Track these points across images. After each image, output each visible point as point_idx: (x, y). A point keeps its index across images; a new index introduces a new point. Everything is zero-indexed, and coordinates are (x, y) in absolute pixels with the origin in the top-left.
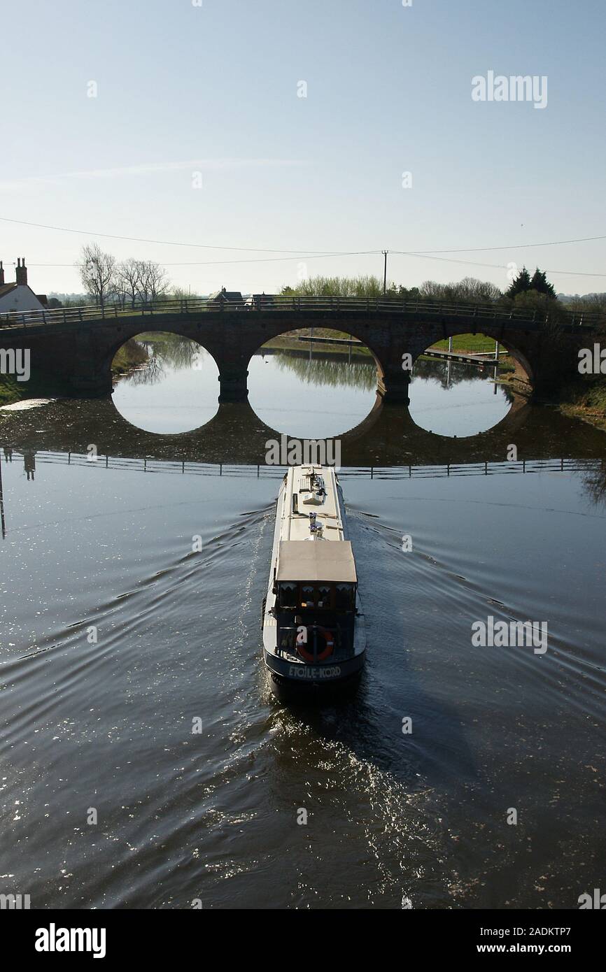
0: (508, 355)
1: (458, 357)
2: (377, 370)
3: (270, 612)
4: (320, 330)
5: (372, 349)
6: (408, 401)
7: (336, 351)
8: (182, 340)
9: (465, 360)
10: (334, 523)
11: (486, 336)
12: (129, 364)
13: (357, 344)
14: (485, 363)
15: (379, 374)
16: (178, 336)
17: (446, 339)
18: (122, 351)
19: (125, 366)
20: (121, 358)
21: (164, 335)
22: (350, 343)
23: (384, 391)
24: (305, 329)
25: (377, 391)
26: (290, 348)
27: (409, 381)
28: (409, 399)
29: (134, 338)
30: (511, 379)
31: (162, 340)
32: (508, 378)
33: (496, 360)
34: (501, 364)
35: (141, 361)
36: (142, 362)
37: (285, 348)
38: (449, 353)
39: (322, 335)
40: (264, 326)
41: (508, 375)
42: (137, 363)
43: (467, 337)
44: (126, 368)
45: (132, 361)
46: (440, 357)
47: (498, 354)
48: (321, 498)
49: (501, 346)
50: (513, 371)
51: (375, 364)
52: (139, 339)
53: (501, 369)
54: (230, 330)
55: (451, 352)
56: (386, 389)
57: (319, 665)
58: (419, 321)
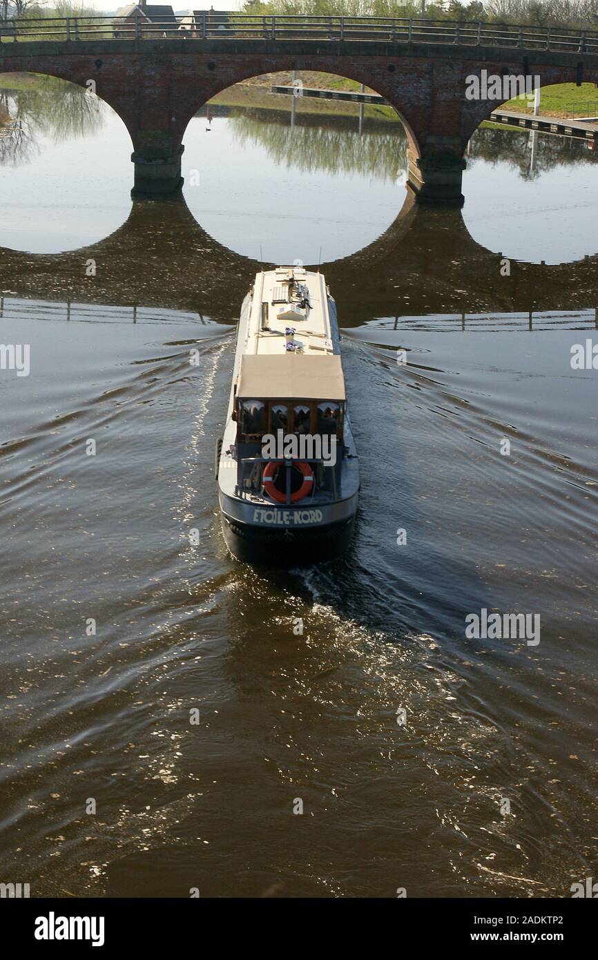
1: (549, 125)
2: (407, 146)
3: (228, 453)
5: (400, 109)
6: (460, 201)
7: (337, 112)
8: (68, 89)
9: (561, 129)
10: (320, 343)
13: (374, 100)
15: (412, 153)
16: (62, 81)
21: (38, 78)
22: (361, 99)
23: (419, 182)
24: (284, 73)
25: (409, 183)
26: (259, 106)
27: (464, 165)
28: (462, 198)
31: (33, 88)
37: (249, 105)
38: (533, 117)
39: (314, 83)
40: (211, 66)
43: (567, 90)
46: (517, 124)
48: (303, 312)
51: (403, 135)
54: (153, 73)
55: (537, 115)
56: (424, 179)
57: (293, 507)
58: (482, 60)
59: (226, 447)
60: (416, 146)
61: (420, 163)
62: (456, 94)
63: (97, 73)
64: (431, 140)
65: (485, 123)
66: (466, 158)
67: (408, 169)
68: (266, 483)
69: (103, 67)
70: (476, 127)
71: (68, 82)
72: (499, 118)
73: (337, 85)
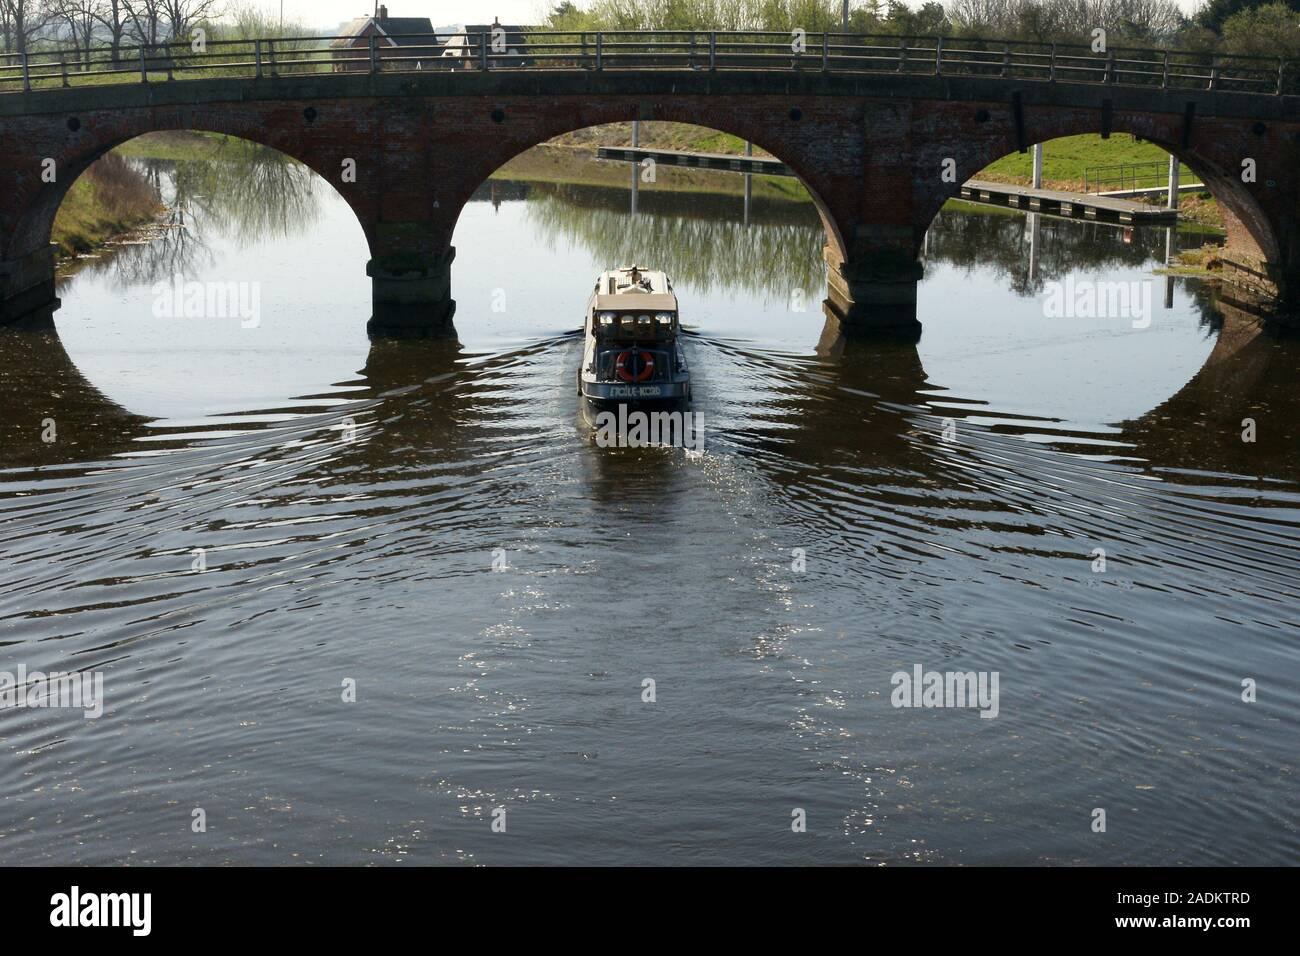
0: (1205, 196)
1: (1057, 204)
3: (588, 370)
4: (660, 127)
5: (810, 181)
6: (914, 330)
7: (707, 189)
8: (257, 158)
9: (1078, 210)
11: (1139, 138)
12: (105, 225)
13: (768, 168)
14: (1139, 219)
15: (833, 254)
16: (249, 145)
17: (1023, 151)
18: (83, 187)
19: (94, 230)
20: (82, 207)
21: (208, 141)
22: (746, 166)
23: (845, 300)
24: (618, 125)
25: (830, 305)
26: (574, 181)
27: (919, 273)
28: (918, 326)
29: (117, 148)
30: (1215, 264)
31: (201, 157)
32: (1207, 259)
33: (1168, 208)
34: (1186, 220)
35: (140, 215)
36: (142, 222)
37: (559, 180)
38: (1031, 191)
39: (666, 141)
40: (498, 116)
41: (1207, 253)
42: (128, 224)
43: (1085, 145)
44: (95, 238)
45: (112, 217)
46: (1006, 203)
47: (1177, 191)
49: (1183, 167)
50: (1219, 240)
51: (819, 226)
52: (134, 154)
53: (1185, 236)
54: (401, 129)
55: (1039, 187)
56: (853, 295)
57: (638, 384)
58: (944, 99)
59: (586, 366)
60: (839, 242)
61: (847, 270)
62: (903, 155)
63: (307, 130)
64: (863, 231)
65: (952, 203)
66: (922, 259)
67: (827, 280)
68: (620, 368)
69: (317, 119)
70: (938, 210)
71: (259, 146)
72: (975, 194)
73: (707, 143)
